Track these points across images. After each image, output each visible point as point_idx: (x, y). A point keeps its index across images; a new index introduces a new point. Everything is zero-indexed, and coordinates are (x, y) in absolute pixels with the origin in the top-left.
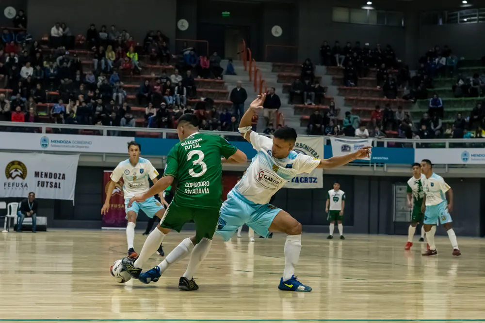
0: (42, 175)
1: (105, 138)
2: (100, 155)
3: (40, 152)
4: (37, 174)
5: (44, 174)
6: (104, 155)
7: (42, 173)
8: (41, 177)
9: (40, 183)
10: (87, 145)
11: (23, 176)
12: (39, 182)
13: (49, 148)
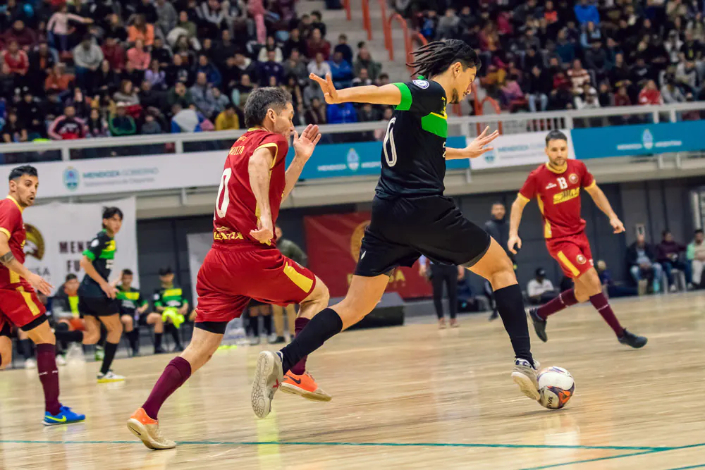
0: (72, 247)
1: (180, 158)
2: (176, 193)
3: (65, 199)
4: (63, 247)
5: (76, 246)
6: (184, 192)
7: (72, 243)
8: (73, 252)
9: (72, 264)
10: (150, 176)
11: (38, 254)
12: (69, 262)
13: (81, 190)
